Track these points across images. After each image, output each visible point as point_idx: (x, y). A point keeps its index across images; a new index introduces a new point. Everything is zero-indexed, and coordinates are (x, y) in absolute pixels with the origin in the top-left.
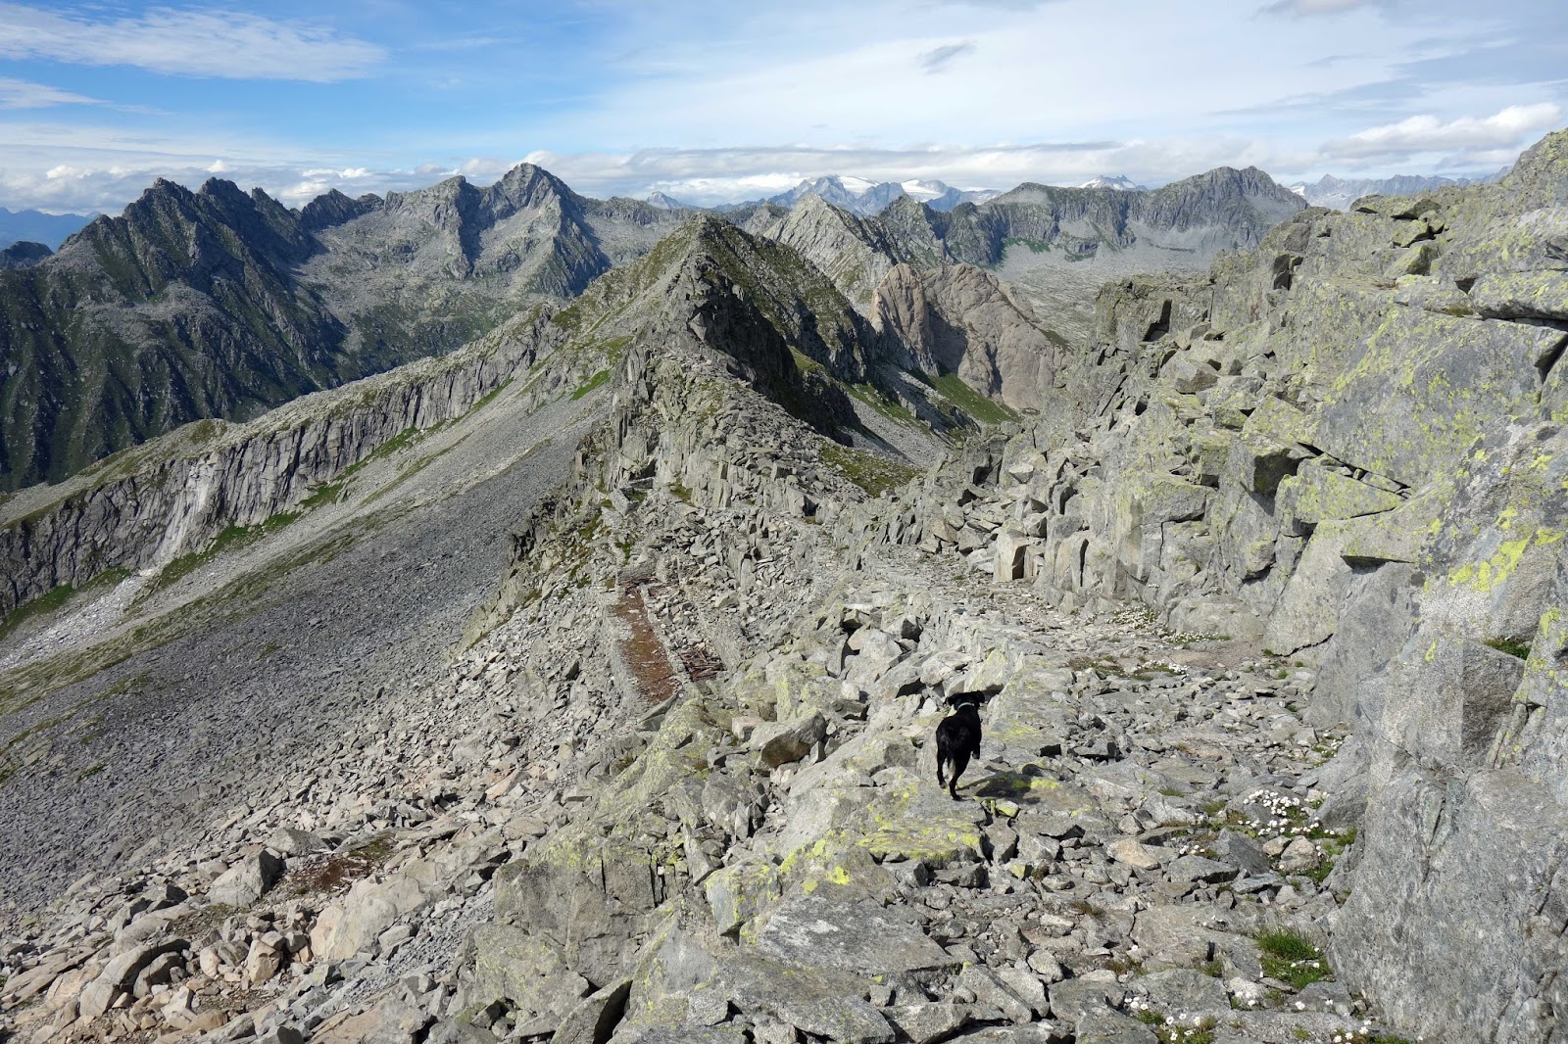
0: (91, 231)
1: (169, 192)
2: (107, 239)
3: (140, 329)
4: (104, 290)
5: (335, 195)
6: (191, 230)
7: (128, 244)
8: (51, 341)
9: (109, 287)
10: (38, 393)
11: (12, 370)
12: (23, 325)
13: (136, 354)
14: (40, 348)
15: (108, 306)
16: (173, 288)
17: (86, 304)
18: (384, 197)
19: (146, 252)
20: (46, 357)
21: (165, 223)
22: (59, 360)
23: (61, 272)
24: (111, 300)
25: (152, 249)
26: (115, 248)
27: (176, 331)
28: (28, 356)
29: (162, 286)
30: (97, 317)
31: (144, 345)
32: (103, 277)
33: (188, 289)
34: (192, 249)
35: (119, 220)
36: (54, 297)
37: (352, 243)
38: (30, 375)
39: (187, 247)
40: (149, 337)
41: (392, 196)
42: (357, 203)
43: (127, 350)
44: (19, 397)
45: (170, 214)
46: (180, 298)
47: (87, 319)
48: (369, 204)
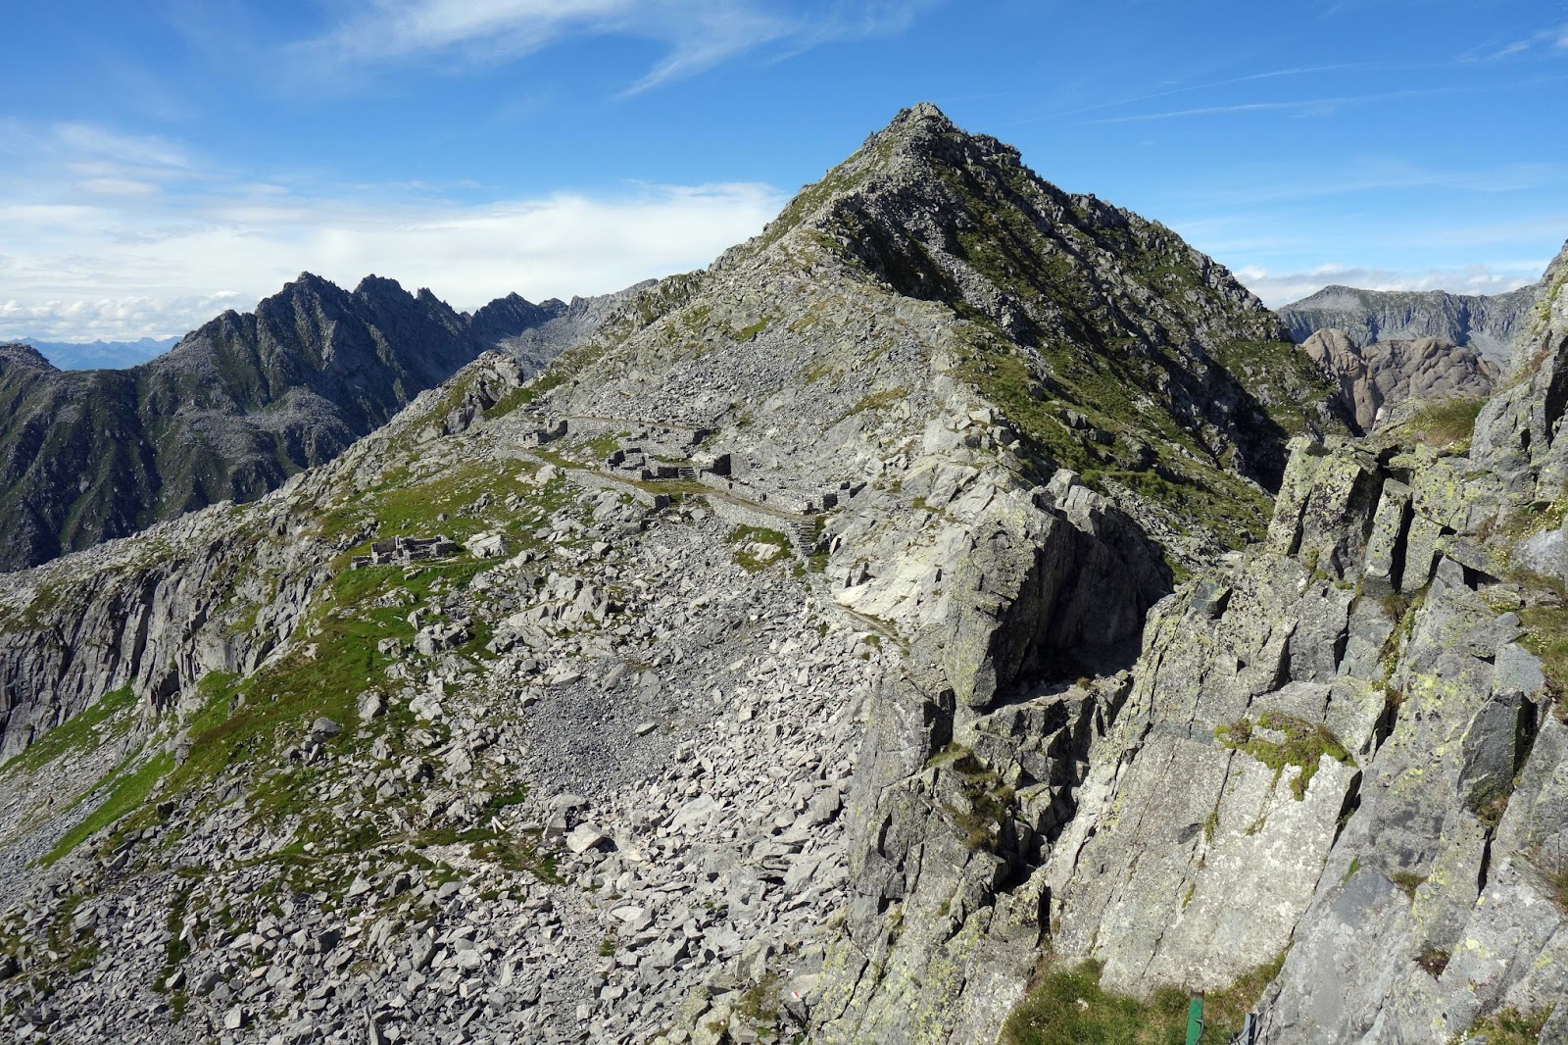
0: (212, 328)
1: (313, 288)
2: (229, 336)
3: (242, 441)
4: (212, 395)
5: (514, 299)
6: (329, 330)
7: (253, 344)
8: (135, 453)
9: (219, 391)
10: (107, 514)
11: (83, 486)
12: (107, 433)
13: (231, 470)
14: (123, 460)
15: (213, 413)
16: (293, 395)
17: (188, 410)
18: (568, 302)
19: (272, 352)
20: (126, 472)
21: (302, 322)
22: (140, 474)
23: (166, 374)
24: (217, 406)
25: (279, 349)
26: (236, 347)
27: (286, 444)
28: (104, 471)
29: (282, 391)
30: (197, 426)
31: (243, 460)
32: (215, 381)
33: (313, 396)
34: (327, 350)
35: (248, 316)
36: (153, 401)
37: (526, 352)
38: (101, 493)
39: (321, 349)
40: (251, 450)
41: (577, 301)
42: (538, 309)
43: (220, 464)
44: (83, 517)
45: (309, 311)
46: (299, 406)
47: (185, 428)
48: (553, 308)
